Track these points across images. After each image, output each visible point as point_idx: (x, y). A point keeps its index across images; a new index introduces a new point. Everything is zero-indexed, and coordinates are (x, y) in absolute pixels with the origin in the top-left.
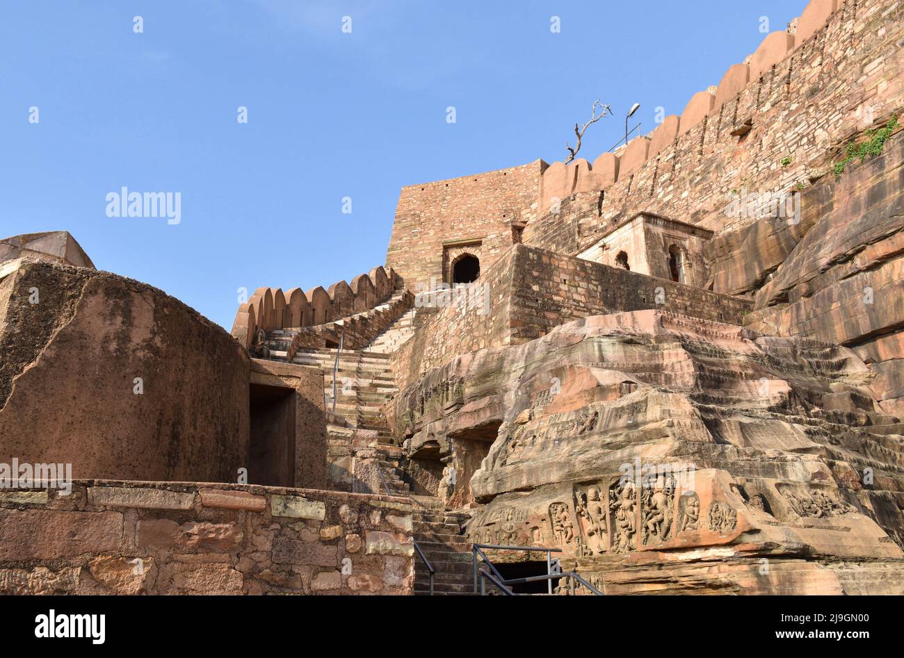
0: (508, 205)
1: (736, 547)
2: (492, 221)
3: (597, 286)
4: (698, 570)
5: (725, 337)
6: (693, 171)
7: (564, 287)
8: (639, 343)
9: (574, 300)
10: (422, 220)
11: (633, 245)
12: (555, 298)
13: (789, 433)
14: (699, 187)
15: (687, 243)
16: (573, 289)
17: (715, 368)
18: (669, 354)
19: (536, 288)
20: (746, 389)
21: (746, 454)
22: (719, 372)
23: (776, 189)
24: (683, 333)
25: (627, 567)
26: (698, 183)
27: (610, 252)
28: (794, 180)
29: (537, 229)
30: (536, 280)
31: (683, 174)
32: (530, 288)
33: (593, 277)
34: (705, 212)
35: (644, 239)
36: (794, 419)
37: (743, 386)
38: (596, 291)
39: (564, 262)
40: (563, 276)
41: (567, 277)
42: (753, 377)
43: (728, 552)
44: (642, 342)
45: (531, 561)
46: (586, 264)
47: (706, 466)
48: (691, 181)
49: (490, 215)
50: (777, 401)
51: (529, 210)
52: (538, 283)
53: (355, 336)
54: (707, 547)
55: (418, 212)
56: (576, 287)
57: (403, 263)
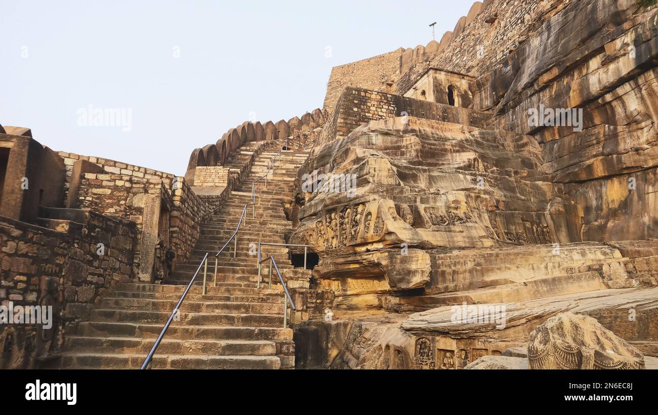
0: (385, 73)
1: (384, 242)
2: (376, 82)
3: (394, 107)
4: (368, 256)
5: (450, 130)
6: (469, 46)
7: (373, 109)
8: (392, 135)
9: (379, 115)
10: (342, 83)
11: (427, 86)
12: (367, 114)
13: (461, 181)
14: (471, 54)
15: (458, 84)
16: (379, 110)
17: (433, 147)
18: (406, 140)
19: (355, 109)
20: (450, 158)
21: (415, 191)
22: (435, 149)
23: (505, 50)
24: (421, 128)
25: (342, 255)
26: (471, 52)
27: (418, 91)
28: (513, 44)
29: (398, 84)
30: (356, 105)
31: (465, 48)
32: (352, 110)
33: (392, 103)
34: (473, 67)
35: (432, 83)
36: (471, 173)
37: (449, 156)
38: (393, 110)
39: (374, 95)
40: (373, 103)
41: (376, 103)
42: (458, 151)
43: (380, 246)
44: (394, 134)
45: (311, 253)
46: (388, 95)
47: (387, 198)
48: (468, 51)
49: (375, 79)
50: (465, 164)
51: (395, 75)
52: (356, 107)
53: (300, 144)
54: (372, 243)
55: (340, 80)
56: (381, 108)
57: (331, 106)
